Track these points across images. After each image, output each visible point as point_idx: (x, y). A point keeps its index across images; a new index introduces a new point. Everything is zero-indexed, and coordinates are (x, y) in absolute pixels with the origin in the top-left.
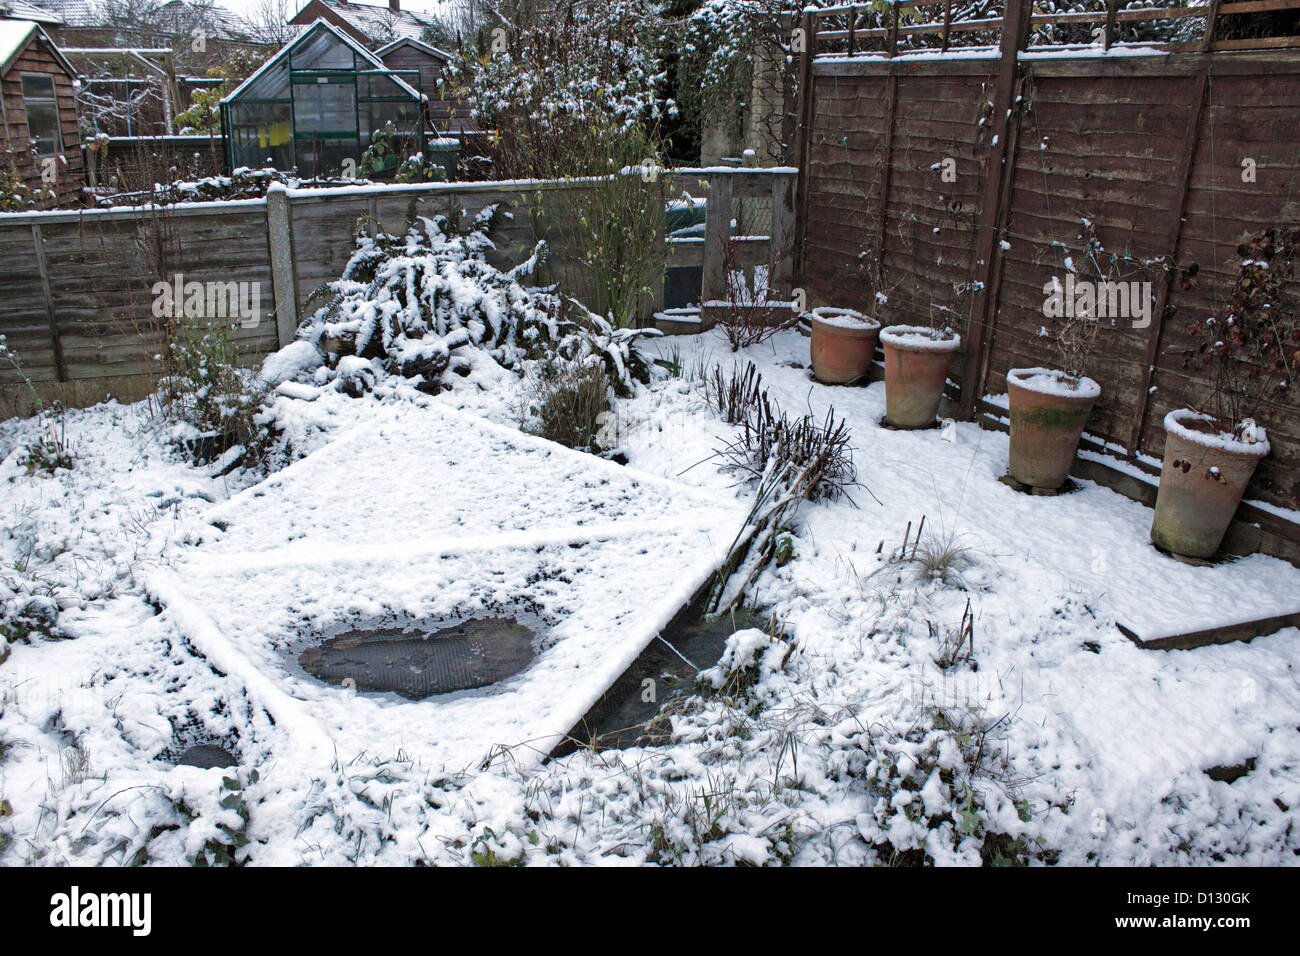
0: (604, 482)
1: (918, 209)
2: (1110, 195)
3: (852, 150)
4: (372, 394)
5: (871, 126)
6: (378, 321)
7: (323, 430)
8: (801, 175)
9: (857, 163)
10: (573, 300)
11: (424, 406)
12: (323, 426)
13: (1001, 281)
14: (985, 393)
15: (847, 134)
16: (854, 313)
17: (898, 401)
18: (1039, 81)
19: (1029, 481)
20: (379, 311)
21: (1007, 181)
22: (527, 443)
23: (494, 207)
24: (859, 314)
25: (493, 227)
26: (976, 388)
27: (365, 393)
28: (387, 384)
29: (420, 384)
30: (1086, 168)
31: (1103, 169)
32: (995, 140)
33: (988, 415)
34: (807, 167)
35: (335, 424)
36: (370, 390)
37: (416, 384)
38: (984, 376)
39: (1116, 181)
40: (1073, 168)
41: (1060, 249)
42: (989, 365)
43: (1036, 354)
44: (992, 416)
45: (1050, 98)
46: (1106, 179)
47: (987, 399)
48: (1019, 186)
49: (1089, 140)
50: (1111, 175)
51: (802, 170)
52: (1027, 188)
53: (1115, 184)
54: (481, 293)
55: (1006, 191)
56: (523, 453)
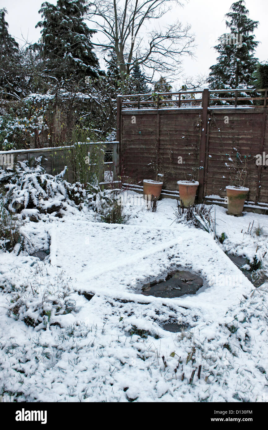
0: (148, 232)
1: (172, 149)
2: (241, 142)
3: (143, 135)
4: (42, 221)
5: (149, 128)
6: (30, 196)
7: (35, 235)
8: (120, 143)
9: (145, 139)
10: (88, 183)
11: (63, 221)
12: (35, 233)
13: (208, 166)
14: (206, 195)
15: (141, 130)
16: (151, 180)
17: (187, 201)
18: (215, 114)
19: (236, 214)
20: (30, 193)
21: (208, 140)
22: (112, 226)
23: (41, 157)
24: (153, 181)
25: (43, 163)
26: (203, 195)
27: (39, 220)
28: (44, 217)
29: (56, 215)
30: (233, 135)
31: (238, 135)
32: (203, 129)
33: (208, 201)
34: (121, 141)
35: (39, 231)
36: (40, 219)
37: (55, 215)
38: (205, 191)
39: (242, 138)
40: (228, 136)
41: (228, 156)
42: (206, 188)
43: (222, 183)
44: (209, 201)
45: (219, 119)
46: (239, 138)
47: (207, 197)
48: (210, 141)
49: (233, 129)
50: (241, 137)
51: (120, 142)
52: (214, 141)
53: (242, 139)
54: (57, 184)
55: (207, 142)
56: (113, 229)
